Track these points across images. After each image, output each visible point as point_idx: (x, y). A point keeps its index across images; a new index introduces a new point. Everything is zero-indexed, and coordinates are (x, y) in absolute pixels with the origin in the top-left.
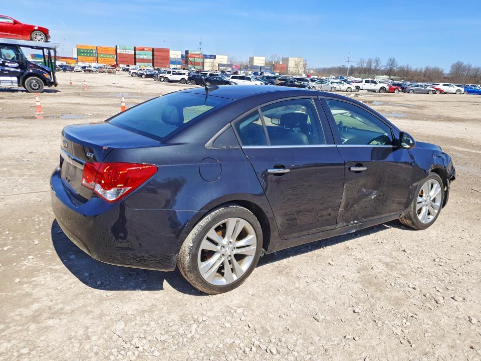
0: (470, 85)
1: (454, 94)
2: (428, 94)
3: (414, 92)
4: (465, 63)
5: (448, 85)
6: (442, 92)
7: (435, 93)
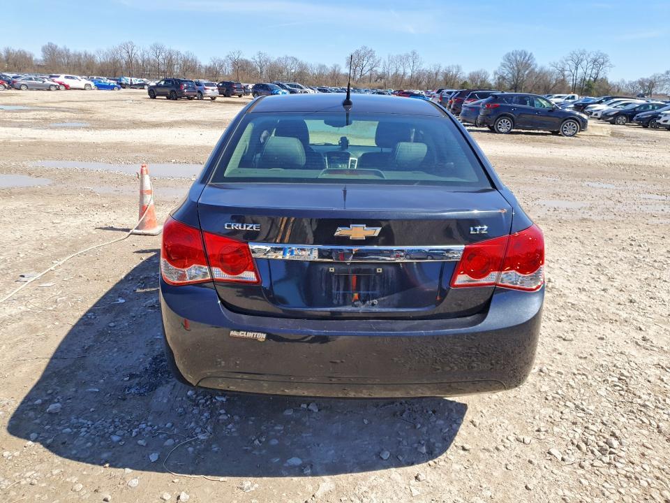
0: (95, 78)
1: (82, 89)
2: (49, 90)
3: (29, 88)
4: (60, 46)
5: (72, 78)
6: (67, 87)
7: (58, 89)
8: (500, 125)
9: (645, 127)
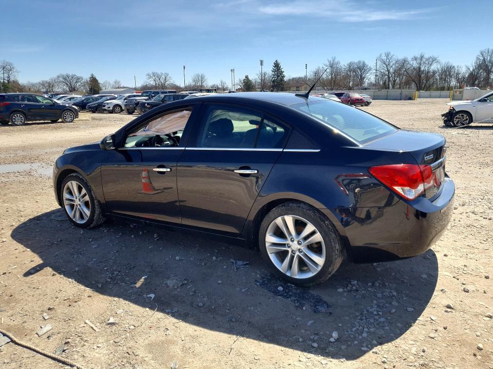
8: (14, 119)
9: (94, 112)
